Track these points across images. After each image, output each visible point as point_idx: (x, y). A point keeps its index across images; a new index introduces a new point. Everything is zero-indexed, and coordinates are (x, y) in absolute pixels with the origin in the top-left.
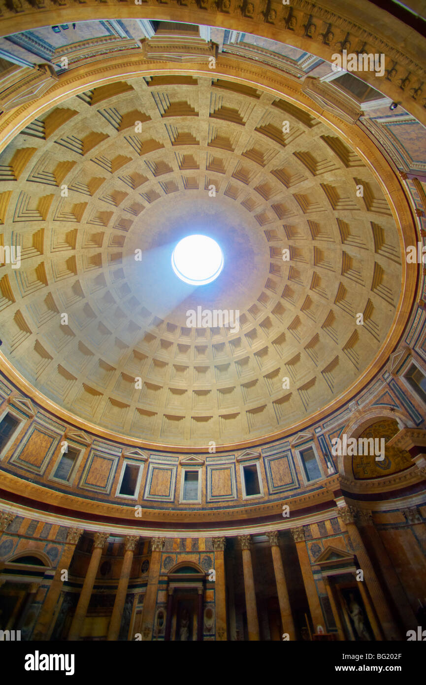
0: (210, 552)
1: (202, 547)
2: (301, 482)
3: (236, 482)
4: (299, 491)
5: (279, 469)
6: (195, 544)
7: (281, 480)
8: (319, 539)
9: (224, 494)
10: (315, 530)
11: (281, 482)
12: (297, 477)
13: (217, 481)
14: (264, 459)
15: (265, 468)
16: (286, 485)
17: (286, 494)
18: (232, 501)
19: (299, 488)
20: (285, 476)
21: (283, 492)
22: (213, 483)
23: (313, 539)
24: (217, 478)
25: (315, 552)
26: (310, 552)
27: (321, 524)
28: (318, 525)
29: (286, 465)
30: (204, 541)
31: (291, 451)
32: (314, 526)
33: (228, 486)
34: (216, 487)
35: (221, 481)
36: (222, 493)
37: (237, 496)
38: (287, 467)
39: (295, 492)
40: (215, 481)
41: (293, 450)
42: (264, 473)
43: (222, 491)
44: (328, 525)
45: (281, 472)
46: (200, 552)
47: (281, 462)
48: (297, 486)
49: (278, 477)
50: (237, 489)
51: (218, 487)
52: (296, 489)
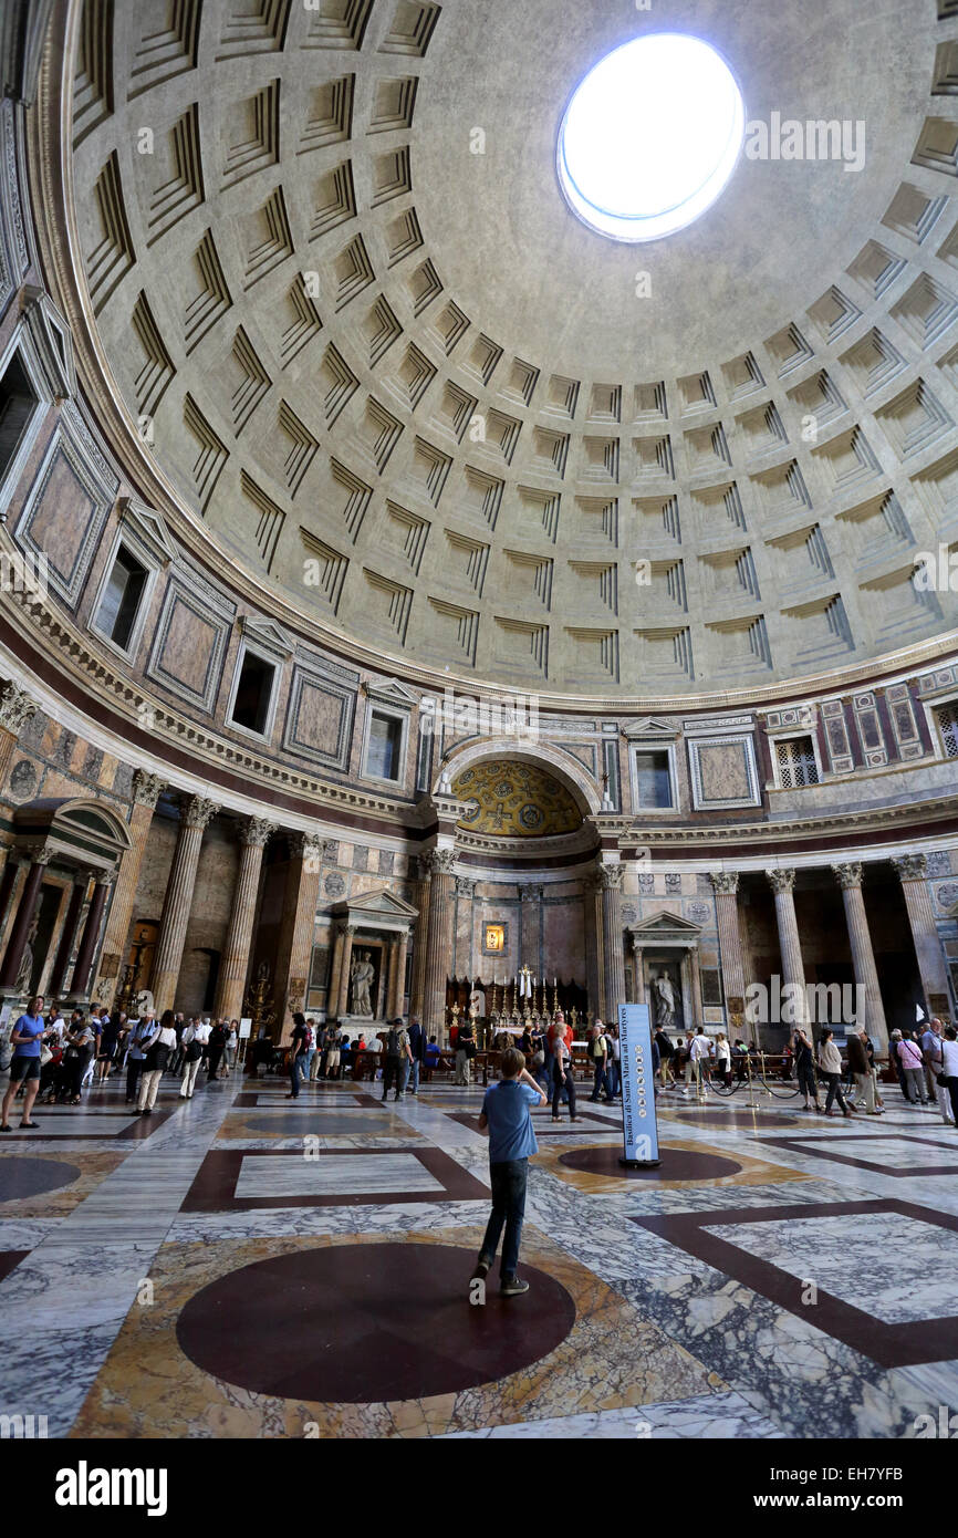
0: (123, 801)
1: (107, 779)
2: (353, 767)
3: (222, 673)
4: (343, 777)
5: (317, 711)
6: (93, 762)
7: (313, 735)
8: (348, 869)
9: (185, 681)
10: (345, 855)
11: (312, 739)
12: (349, 752)
13: (180, 637)
14: (294, 670)
15: (291, 690)
16: (321, 752)
17: (315, 768)
18: (198, 709)
19: (343, 772)
20: (325, 732)
21: (311, 761)
22: (170, 633)
23: (335, 865)
24: (182, 626)
25: (331, 887)
26: (322, 883)
27: (361, 851)
28: (355, 850)
29: (336, 715)
30: (115, 767)
31: (356, 697)
32: (347, 847)
33: (200, 668)
34: (174, 651)
35: (190, 645)
36: (182, 677)
37: (214, 707)
38: (335, 721)
39: (335, 775)
40: (175, 634)
41: (361, 699)
42: (286, 699)
43: (185, 669)
44: (373, 857)
45: (320, 721)
46: (99, 790)
47: (328, 702)
48: (341, 767)
49: (310, 726)
50: (218, 692)
51: (178, 655)
52: (338, 770)
